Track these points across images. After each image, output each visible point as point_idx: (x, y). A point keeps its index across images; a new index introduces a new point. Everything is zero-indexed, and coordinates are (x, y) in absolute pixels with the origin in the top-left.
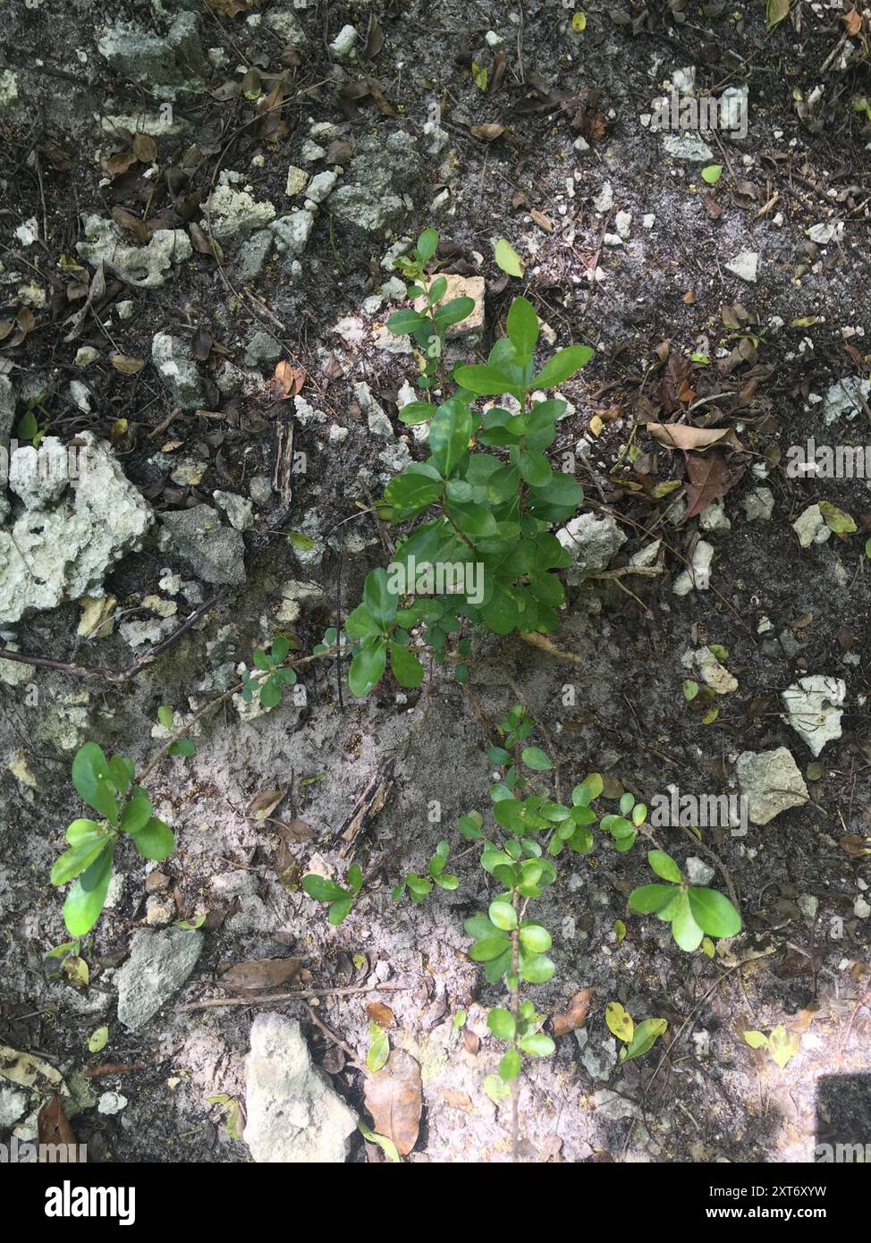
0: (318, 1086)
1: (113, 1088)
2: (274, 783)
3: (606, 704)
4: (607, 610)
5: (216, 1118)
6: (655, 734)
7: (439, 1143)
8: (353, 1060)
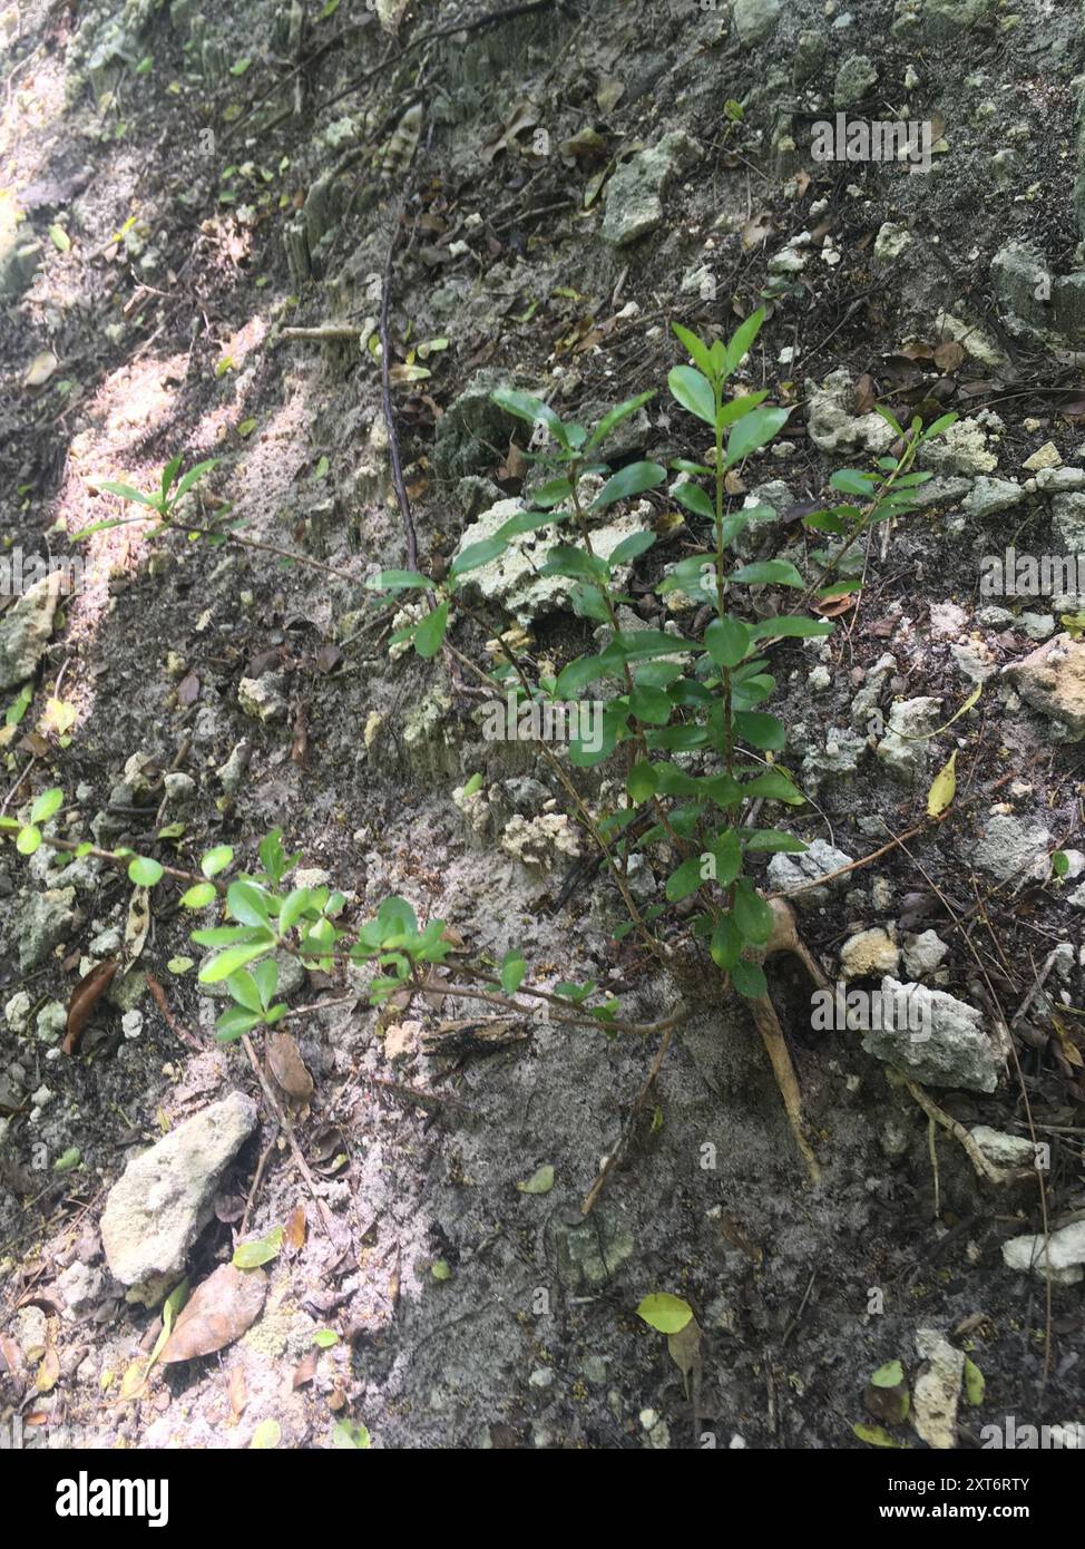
0: (194, 1196)
1: (146, 1016)
2: (470, 932)
3: (790, 1262)
4: (902, 1163)
5: (147, 1136)
6: (797, 1367)
7: (185, 1408)
8: (239, 1231)
